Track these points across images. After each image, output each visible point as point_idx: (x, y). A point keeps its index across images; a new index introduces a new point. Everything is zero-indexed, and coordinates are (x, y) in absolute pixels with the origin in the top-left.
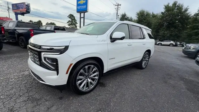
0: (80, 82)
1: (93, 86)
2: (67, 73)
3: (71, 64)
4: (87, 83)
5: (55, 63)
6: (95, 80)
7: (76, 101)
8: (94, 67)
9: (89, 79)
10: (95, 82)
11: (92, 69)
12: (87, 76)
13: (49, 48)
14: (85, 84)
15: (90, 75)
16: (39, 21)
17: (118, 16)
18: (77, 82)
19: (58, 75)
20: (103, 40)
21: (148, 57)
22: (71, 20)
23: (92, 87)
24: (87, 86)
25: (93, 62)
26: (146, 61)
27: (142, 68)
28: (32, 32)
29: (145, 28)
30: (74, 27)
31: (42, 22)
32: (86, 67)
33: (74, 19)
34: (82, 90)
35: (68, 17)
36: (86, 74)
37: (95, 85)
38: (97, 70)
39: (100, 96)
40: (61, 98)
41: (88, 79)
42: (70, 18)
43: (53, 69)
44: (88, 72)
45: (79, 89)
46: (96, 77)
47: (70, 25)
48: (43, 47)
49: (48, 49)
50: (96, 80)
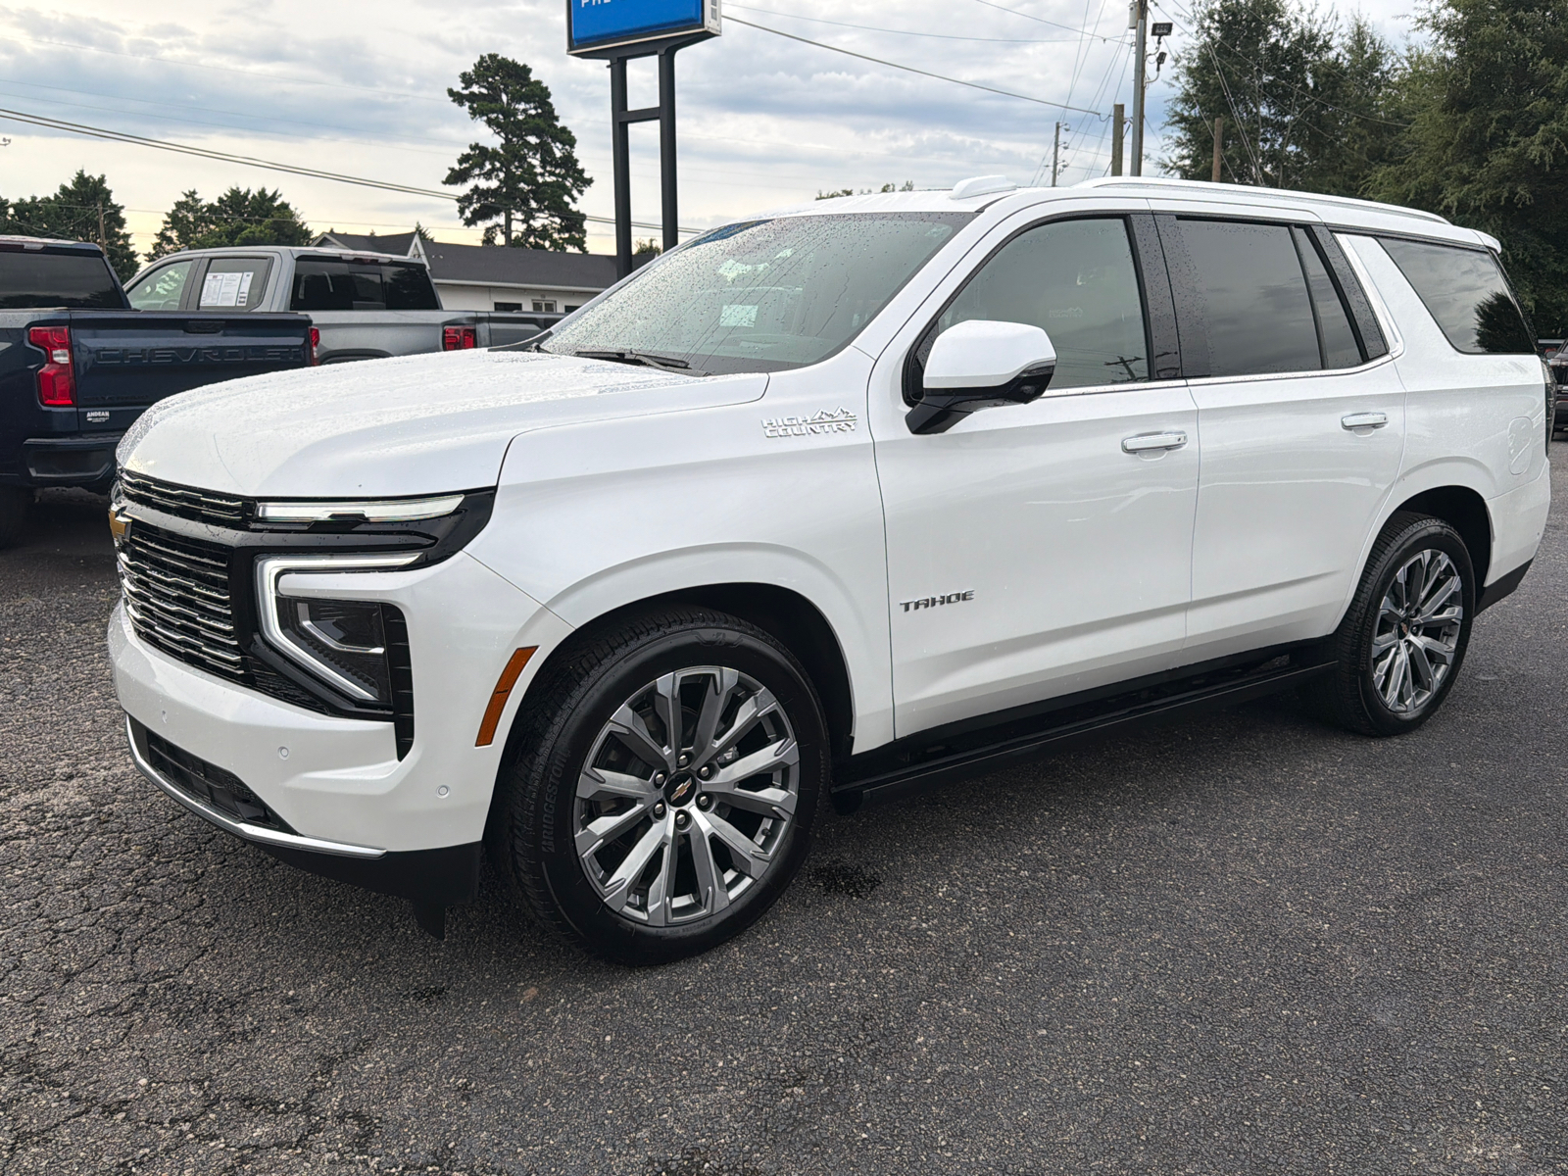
0: (604, 825)
1: (747, 881)
2: (485, 736)
3: (523, 655)
4: (683, 844)
5: (380, 650)
6: (767, 824)
7: (575, 1014)
8: (740, 684)
9: (702, 808)
10: (760, 839)
11: (721, 703)
12: (682, 779)
13: (322, 513)
14: (658, 853)
15: (712, 772)
16: (82, 180)
17: (1163, 29)
18: (584, 825)
19: (403, 750)
20: (821, 422)
21: (1455, 584)
22: (494, 141)
23: (733, 894)
24: (685, 880)
25: (731, 636)
26: (1433, 631)
27: (1385, 726)
28: (61, 357)
29: (1378, 235)
30: (544, 233)
31: (115, 199)
32: (667, 684)
33: (547, 125)
34: (628, 910)
35: (458, 98)
36: (666, 751)
37: (758, 869)
38: (773, 716)
39: (814, 976)
40: (431, 994)
41: (692, 808)
42: (480, 106)
43: (362, 703)
44: (687, 738)
45: (597, 900)
46: (772, 794)
47: (480, 207)
48: (273, 511)
49: (316, 526)
50: (777, 820)
